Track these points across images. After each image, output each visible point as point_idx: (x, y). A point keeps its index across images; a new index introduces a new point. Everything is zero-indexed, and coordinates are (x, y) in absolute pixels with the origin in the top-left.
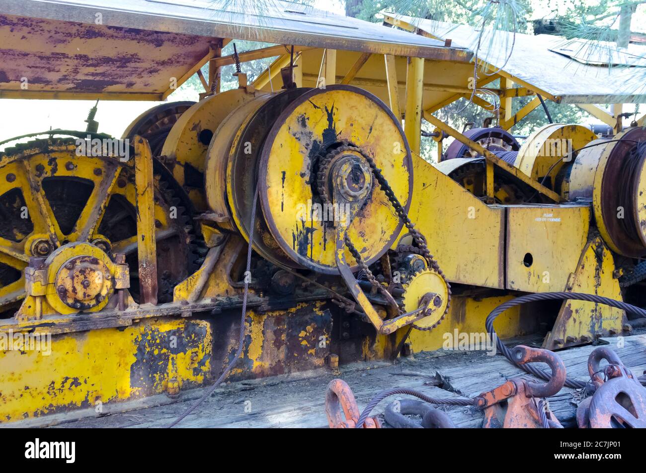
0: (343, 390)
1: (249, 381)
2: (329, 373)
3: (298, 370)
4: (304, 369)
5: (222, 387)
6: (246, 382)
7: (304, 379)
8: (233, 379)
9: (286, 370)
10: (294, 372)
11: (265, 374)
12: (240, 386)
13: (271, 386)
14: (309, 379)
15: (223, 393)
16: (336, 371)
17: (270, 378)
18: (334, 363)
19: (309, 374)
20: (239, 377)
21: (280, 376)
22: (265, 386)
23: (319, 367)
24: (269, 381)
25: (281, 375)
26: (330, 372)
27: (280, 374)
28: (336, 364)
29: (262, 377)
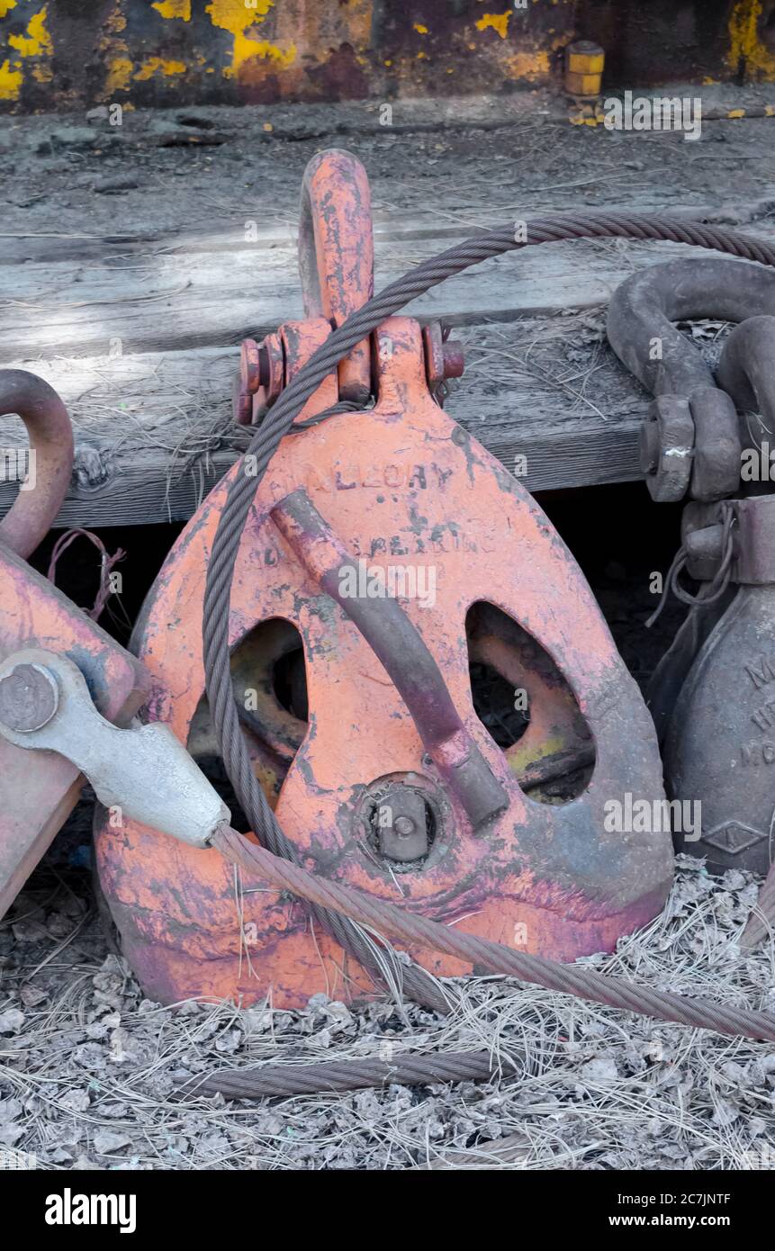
0: (328, 196)
1: (214, 110)
2: (557, 116)
3: (431, 89)
4: (454, 87)
5: (90, 123)
6: (199, 113)
7: (440, 128)
8: (143, 96)
9: (377, 86)
10: (410, 95)
11: (284, 90)
12: (164, 125)
13: (292, 139)
14: (460, 127)
15: (88, 146)
16: (588, 109)
17: (303, 107)
18: (580, 75)
19: (474, 107)
20: (172, 93)
21: (347, 105)
22: (265, 138)
23: (524, 86)
24: (290, 118)
25: (355, 103)
26: (564, 111)
27: (351, 96)
28: (592, 83)
29: (267, 103)
